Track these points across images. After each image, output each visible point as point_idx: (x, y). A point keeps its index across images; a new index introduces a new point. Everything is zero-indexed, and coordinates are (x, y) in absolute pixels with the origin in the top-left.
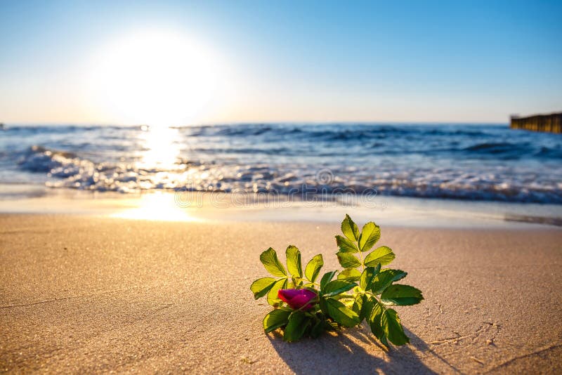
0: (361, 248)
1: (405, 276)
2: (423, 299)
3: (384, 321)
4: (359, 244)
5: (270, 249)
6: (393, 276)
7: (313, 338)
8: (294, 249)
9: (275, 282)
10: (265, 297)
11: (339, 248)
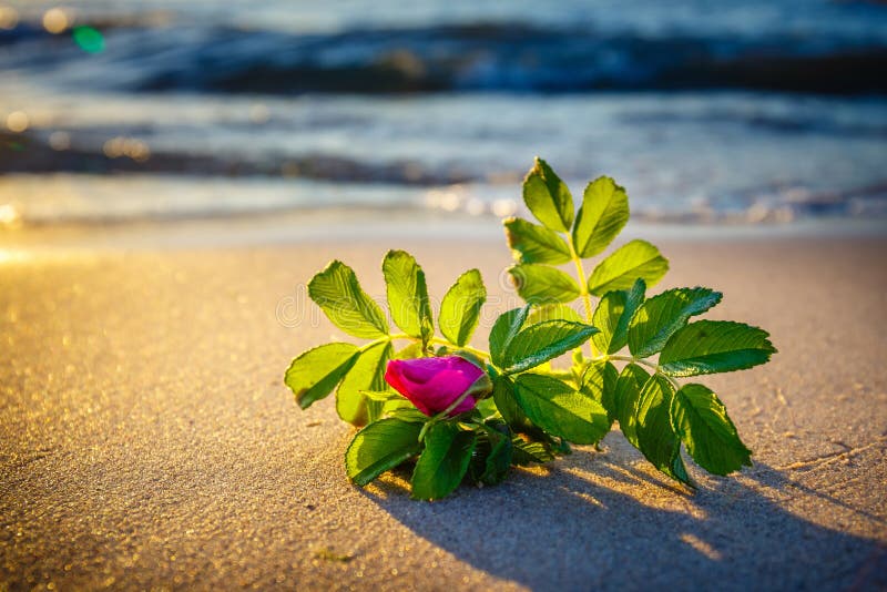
0: (580, 250)
1: (718, 301)
2: (774, 350)
3: (678, 416)
4: (575, 236)
5: (336, 265)
6: (684, 305)
7: (488, 485)
8: (404, 260)
9: (358, 355)
10: (332, 397)
11: (517, 255)
